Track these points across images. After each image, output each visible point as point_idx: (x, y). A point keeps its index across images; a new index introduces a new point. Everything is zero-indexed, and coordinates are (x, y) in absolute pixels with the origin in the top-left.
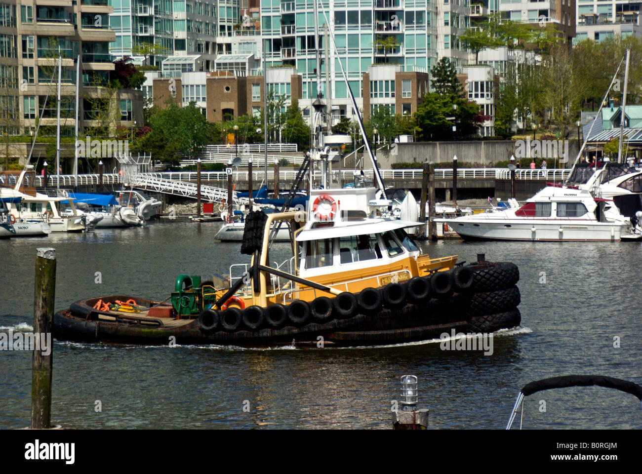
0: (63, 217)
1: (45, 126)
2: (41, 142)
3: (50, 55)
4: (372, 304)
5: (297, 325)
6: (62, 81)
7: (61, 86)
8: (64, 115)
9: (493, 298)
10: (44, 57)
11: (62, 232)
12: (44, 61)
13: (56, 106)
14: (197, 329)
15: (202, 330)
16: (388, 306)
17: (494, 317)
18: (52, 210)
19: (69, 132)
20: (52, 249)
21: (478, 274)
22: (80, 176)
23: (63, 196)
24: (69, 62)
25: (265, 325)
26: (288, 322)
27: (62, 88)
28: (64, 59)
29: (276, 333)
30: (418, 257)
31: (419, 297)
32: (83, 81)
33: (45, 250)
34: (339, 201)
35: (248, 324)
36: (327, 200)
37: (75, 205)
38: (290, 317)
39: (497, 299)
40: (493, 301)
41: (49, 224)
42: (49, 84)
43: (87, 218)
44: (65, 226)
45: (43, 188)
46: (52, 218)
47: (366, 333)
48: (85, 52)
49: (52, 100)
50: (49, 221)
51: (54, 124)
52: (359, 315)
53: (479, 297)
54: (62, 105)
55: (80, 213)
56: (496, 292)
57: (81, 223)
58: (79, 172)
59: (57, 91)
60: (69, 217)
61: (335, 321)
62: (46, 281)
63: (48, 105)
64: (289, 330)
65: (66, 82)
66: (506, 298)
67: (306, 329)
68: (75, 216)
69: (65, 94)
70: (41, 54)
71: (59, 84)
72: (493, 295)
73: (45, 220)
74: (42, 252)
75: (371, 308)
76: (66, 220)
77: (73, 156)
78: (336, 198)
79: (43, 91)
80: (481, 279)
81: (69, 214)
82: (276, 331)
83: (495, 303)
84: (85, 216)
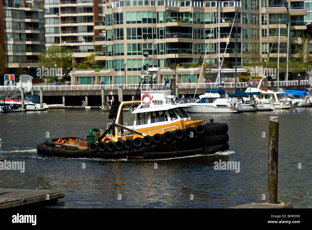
0: (281, 102)
1: (272, 58)
2: (270, 65)
3: (274, 23)
4: (158, 141)
5: (128, 150)
6: (280, 36)
7: (280, 38)
8: (281, 52)
9: (213, 139)
10: (272, 24)
11: (280, 109)
12: (272, 26)
13: (277, 48)
14: (90, 151)
15: (91, 151)
16: (166, 141)
17: (214, 147)
18: (275, 98)
19: (284, 60)
20: (277, 117)
21: (207, 128)
22: (289, 81)
23: (280, 91)
24: (284, 26)
25: (115, 149)
26: (124, 148)
27: (280, 39)
28: (281, 25)
29: (120, 153)
30: (186, 121)
31: (179, 138)
32: (291, 35)
33: (273, 118)
34: (152, 96)
35: (109, 149)
36: (147, 95)
37: (286, 96)
38: (125, 146)
39: (215, 139)
40: (214, 140)
41: (274, 105)
42: (274, 37)
43: (292, 102)
44: (282, 106)
45: (271, 87)
46: (275, 102)
47: (156, 153)
48: (292, 21)
49: (276, 45)
50: (274, 103)
51: (276, 56)
52: (154, 145)
53: (208, 138)
54: (280, 47)
55: (289, 99)
56: (215, 136)
57: (289, 104)
58: (289, 80)
59: (278, 41)
60: (283, 101)
61: (144, 148)
62: (274, 132)
63: (273, 47)
64: (125, 152)
65: (282, 36)
66: (219, 139)
67: (132, 151)
68: (286, 101)
69: (282, 42)
70: (270, 23)
71: (279, 37)
72: (213, 137)
73: (272, 103)
74: (272, 118)
75: (158, 142)
76: (282, 103)
77: (285, 72)
78: (151, 95)
79: (271, 41)
80: (208, 130)
81: (283, 100)
82: (120, 152)
83: (214, 141)
84: (292, 101)
